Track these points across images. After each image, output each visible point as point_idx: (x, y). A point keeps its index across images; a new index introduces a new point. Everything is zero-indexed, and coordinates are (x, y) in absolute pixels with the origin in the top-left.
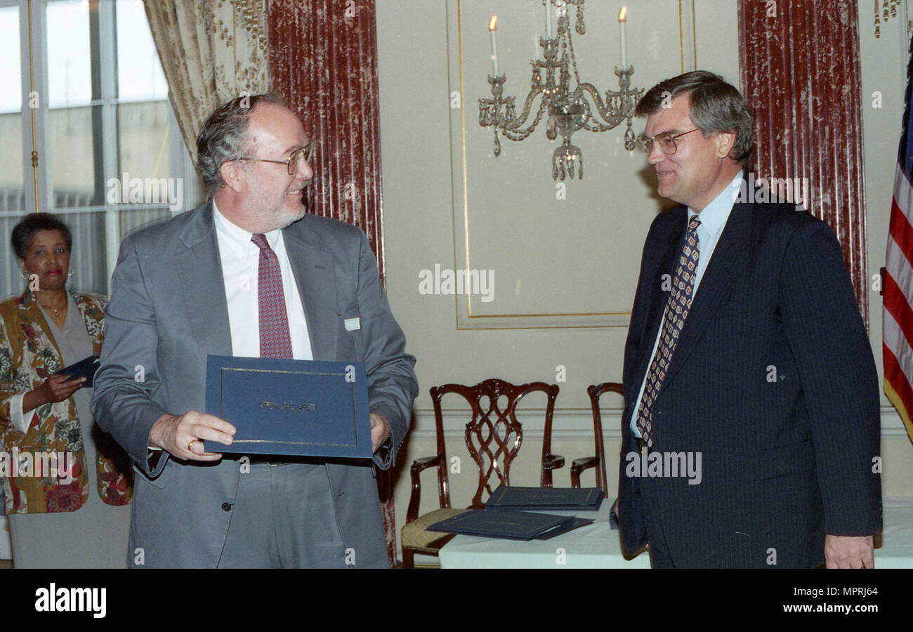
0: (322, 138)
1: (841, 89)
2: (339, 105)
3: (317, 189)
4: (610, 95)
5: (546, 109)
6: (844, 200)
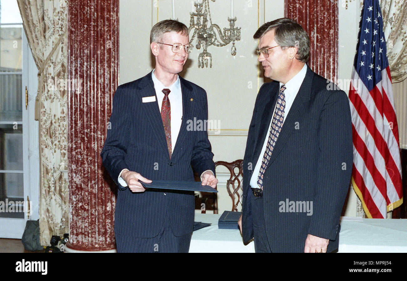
0: (92, 44)
1: (329, 31)
2: (101, 30)
3: (89, 68)
4: (226, 30)
5: (196, 35)
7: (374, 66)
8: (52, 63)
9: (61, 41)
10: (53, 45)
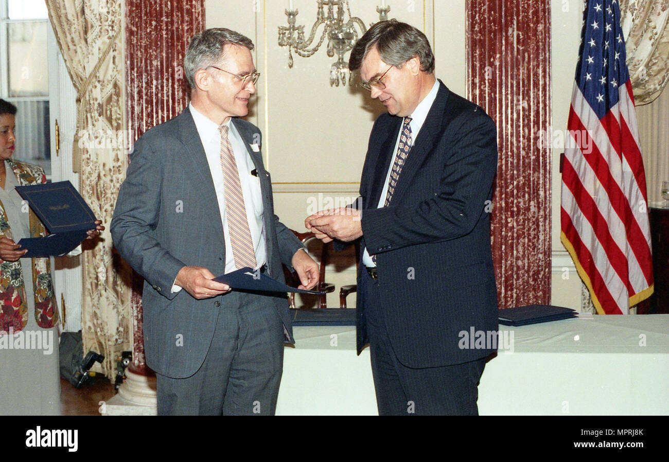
0: (164, 51)
1: (537, 27)
2: (178, 28)
3: (160, 88)
5: (327, 35)
6: (537, 105)
7: (607, 80)
8: (99, 81)
9: (112, 47)
10: (99, 53)
